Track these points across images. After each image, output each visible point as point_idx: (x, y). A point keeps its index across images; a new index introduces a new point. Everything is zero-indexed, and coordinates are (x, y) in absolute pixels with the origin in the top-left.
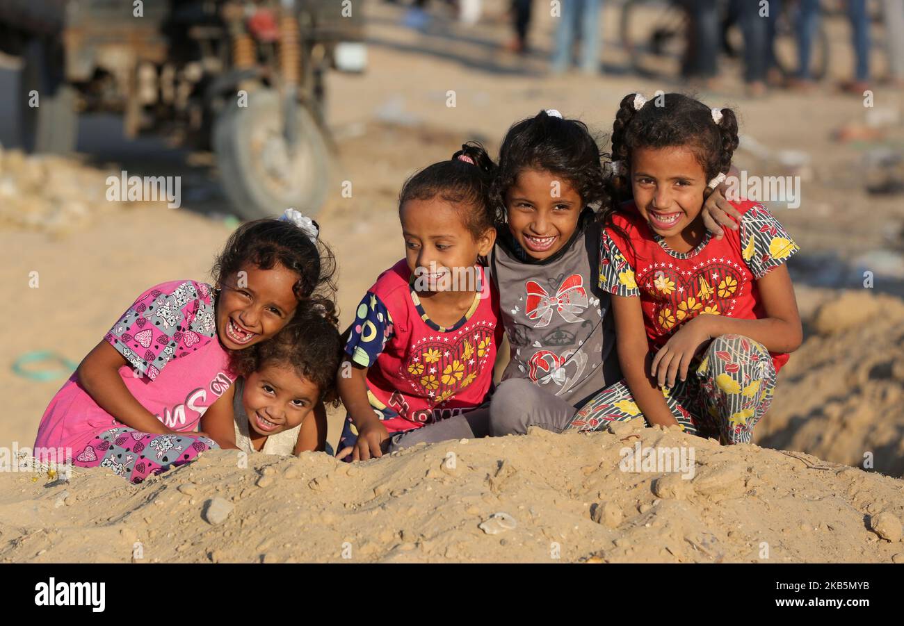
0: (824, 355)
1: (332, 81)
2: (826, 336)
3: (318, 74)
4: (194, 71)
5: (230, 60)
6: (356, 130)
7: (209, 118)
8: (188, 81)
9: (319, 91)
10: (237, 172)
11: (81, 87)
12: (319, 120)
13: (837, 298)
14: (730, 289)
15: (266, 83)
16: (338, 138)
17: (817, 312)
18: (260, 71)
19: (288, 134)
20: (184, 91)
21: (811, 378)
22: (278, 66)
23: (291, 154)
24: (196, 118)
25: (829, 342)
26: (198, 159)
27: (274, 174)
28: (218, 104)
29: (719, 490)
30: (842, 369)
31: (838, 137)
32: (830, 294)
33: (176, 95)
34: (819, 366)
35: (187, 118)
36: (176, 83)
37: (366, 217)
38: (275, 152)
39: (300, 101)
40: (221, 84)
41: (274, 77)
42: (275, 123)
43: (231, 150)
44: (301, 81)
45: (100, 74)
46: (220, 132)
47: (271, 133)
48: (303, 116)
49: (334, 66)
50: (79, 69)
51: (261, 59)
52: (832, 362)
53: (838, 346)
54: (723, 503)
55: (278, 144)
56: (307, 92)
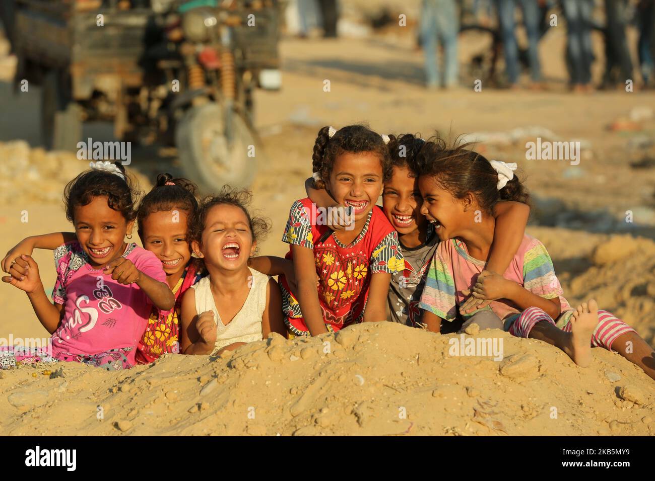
0: (600, 280)
1: (258, 96)
2: (601, 266)
3: (248, 91)
4: (162, 91)
5: (186, 84)
6: (276, 130)
7: (173, 124)
8: (158, 98)
9: (249, 104)
10: (193, 161)
11: (83, 103)
12: (249, 124)
13: (609, 240)
14: (362, 273)
15: (212, 98)
16: (263, 135)
17: (594, 251)
18: (208, 90)
19: (227, 134)
20: (156, 105)
21: (591, 295)
22: (220, 86)
23: (230, 148)
24: (164, 124)
25: (603, 271)
26: (165, 152)
27: (218, 161)
28: (178, 114)
29: (521, 374)
30: (613, 288)
31: (610, 128)
32: (604, 237)
33: (149, 107)
34: (596, 288)
35: (158, 123)
36: (150, 99)
37: (283, 190)
38: (219, 146)
39: (236, 110)
40: (180, 100)
41: (217, 95)
42: (218, 126)
43: (188, 146)
44: (236, 97)
45: (97, 94)
46: (180, 133)
47: (216, 133)
48: (238, 121)
49: (259, 86)
50: (82, 91)
51: (208, 82)
52: (605, 285)
53: (610, 273)
54: (524, 384)
55: (221, 141)
56: (241, 105)
